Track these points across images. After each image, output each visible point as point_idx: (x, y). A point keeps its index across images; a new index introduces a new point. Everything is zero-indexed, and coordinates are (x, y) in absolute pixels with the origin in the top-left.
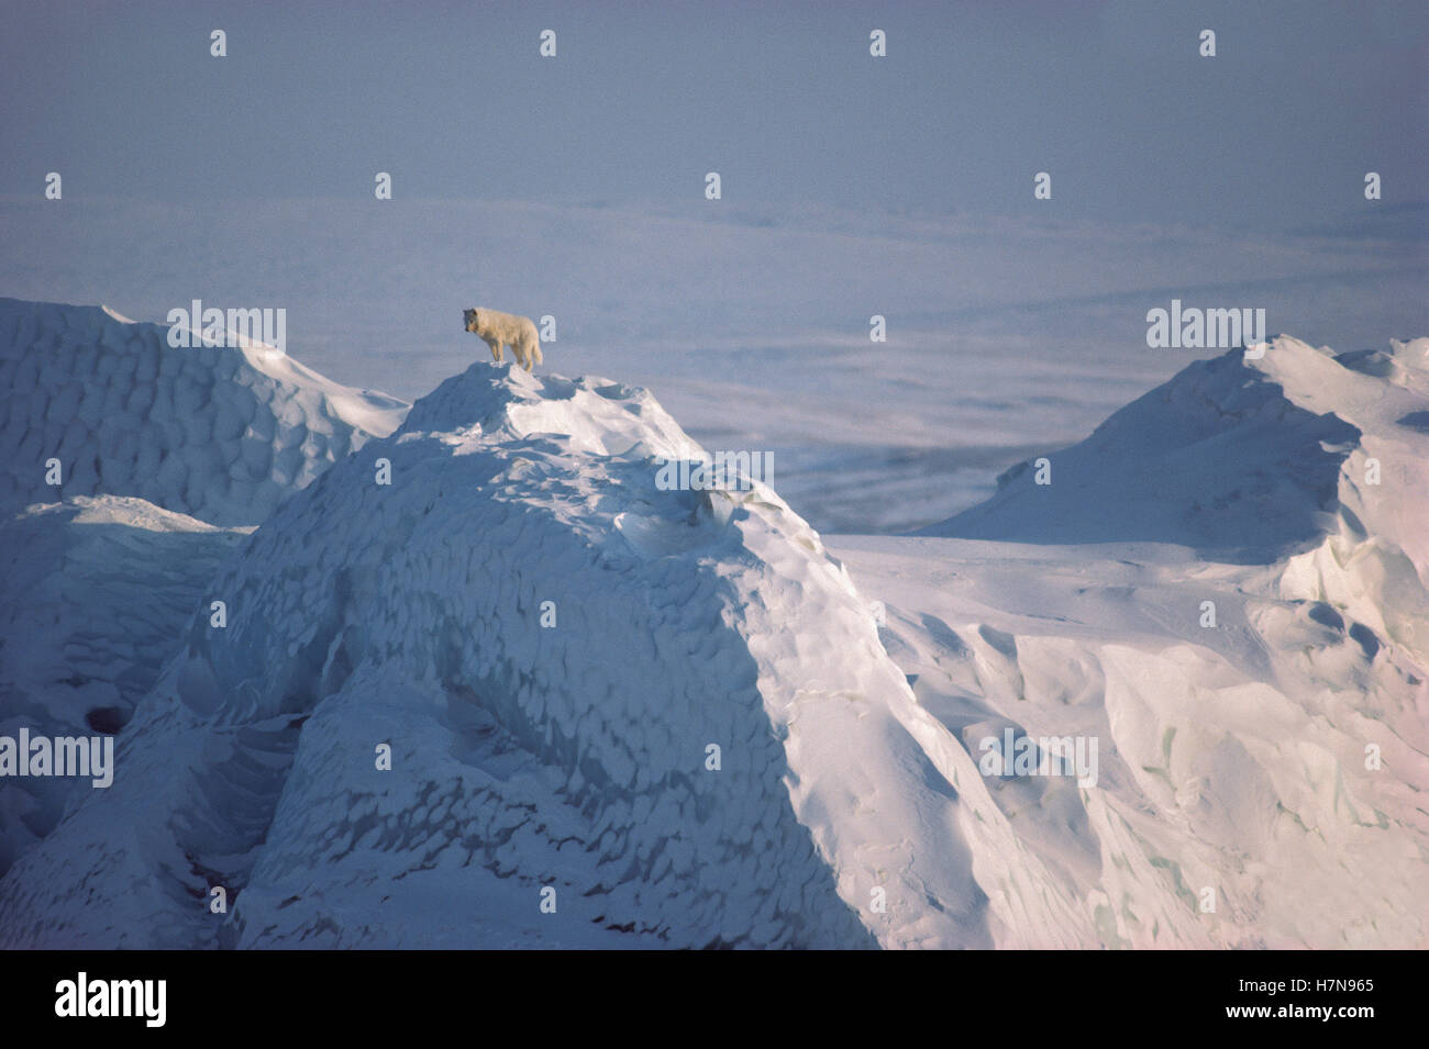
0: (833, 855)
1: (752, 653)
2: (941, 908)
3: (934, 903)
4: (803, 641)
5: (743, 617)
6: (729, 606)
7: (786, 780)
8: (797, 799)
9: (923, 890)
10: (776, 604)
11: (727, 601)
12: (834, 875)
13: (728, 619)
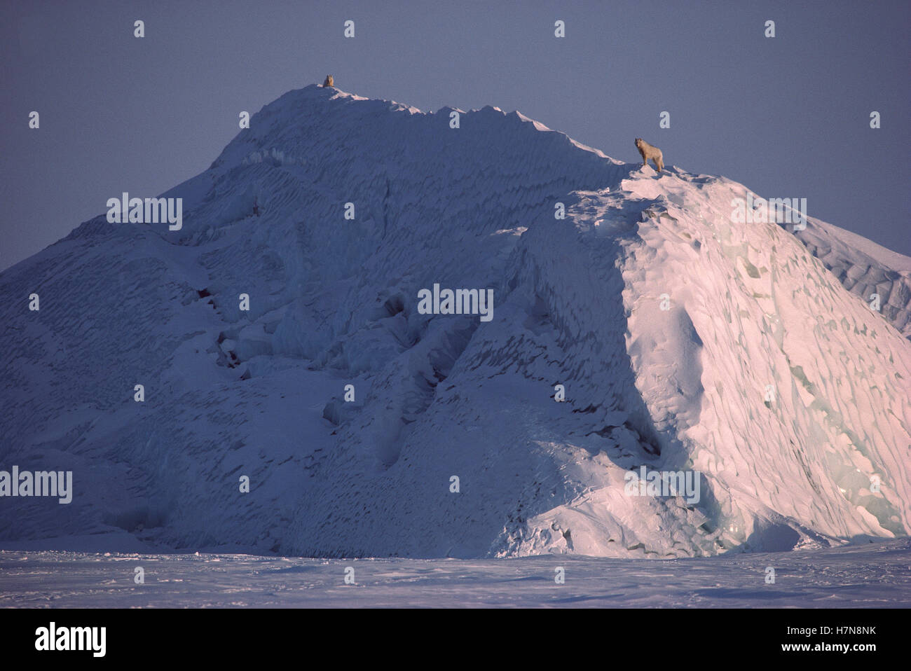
0: (638, 368)
1: (624, 279)
2: (682, 394)
3: (680, 391)
4: (649, 274)
5: (624, 263)
6: (620, 258)
7: (625, 335)
8: (628, 344)
9: (676, 385)
10: (642, 257)
11: (620, 256)
12: (635, 377)
13: (617, 264)
